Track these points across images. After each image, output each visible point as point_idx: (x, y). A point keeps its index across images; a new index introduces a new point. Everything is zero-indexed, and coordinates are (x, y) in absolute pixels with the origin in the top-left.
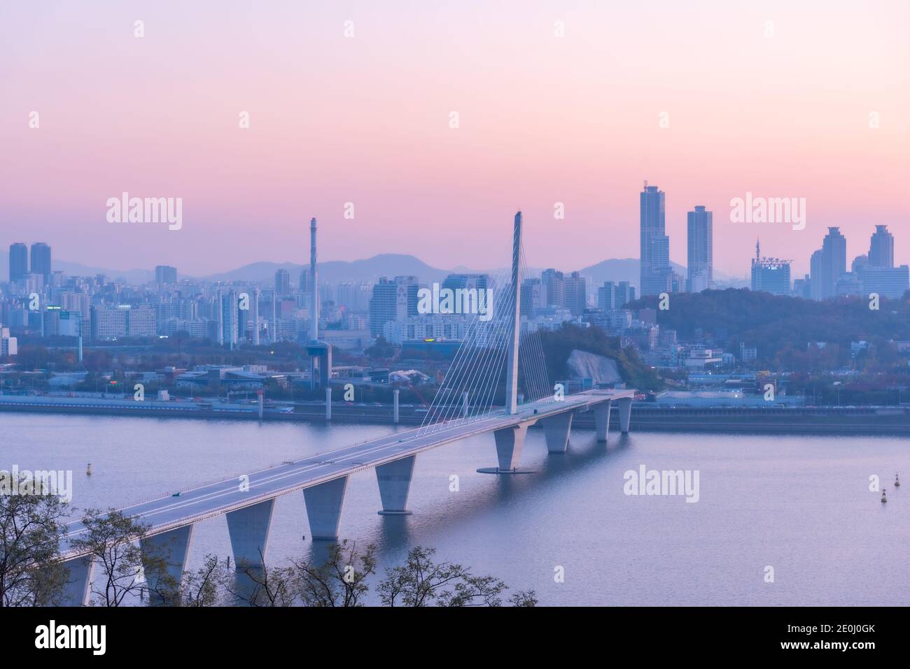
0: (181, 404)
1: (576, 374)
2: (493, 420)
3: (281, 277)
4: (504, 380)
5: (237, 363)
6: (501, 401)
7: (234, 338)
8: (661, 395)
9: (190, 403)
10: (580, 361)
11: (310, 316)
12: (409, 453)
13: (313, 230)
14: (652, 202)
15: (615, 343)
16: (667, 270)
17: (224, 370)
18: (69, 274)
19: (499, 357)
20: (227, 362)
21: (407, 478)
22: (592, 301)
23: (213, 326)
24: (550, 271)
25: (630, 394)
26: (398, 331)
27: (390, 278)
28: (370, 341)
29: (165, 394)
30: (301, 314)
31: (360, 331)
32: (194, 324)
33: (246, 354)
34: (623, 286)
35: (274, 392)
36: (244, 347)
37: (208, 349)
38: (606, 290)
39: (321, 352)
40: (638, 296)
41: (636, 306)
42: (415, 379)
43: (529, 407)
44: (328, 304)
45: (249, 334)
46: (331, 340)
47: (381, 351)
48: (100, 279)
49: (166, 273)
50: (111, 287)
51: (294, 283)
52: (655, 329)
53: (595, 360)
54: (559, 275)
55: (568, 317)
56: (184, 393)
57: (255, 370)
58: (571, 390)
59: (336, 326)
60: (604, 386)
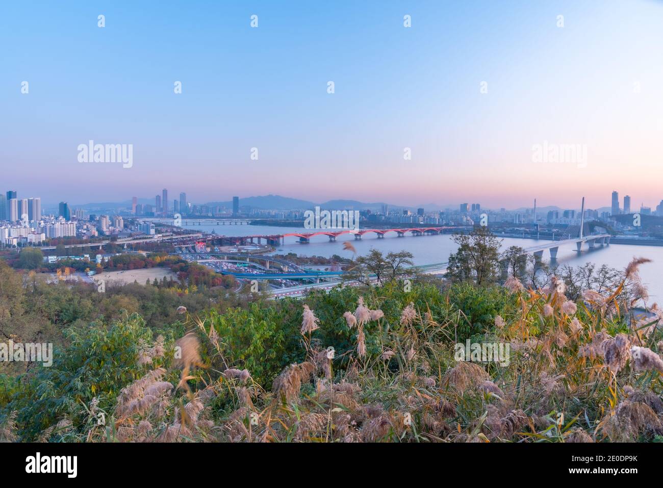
0: (507, 235)
1: (596, 231)
2: (577, 240)
3: (527, 210)
4: (579, 232)
5: (518, 227)
6: (578, 236)
7: (517, 222)
8: (617, 236)
9: (508, 235)
10: (597, 228)
11: (534, 219)
12: (557, 246)
13: (535, 201)
14: (615, 195)
15: (606, 225)
16: (618, 209)
17: (516, 228)
18: (483, 210)
19: (578, 228)
20: (516, 227)
21: (557, 251)
22: (599, 216)
23: (513, 220)
24: (589, 210)
25: (610, 236)
26: (554, 221)
27: (552, 211)
28: (547, 223)
29: (503, 233)
30: (532, 218)
31: (545, 221)
32: (509, 219)
33: (520, 225)
34: (607, 213)
35: (526, 233)
36: (520, 224)
37: (511, 224)
38: (603, 214)
39: (537, 225)
40: (611, 215)
41: (610, 217)
42: (558, 231)
43: (585, 238)
44: (537, 216)
45: (521, 222)
46: (539, 223)
47: (550, 226)
48: (490, 211)
49: (503, 209)
50: (492, 212)
51: (530, 212)
52: (615, 222)
53: (601, 228)
54: (592, 210)
55: (594, 219)
56: (507, 233)
57: (522, 229)
58: (595, 235)
59: (540, 220)
60: (603, 234)
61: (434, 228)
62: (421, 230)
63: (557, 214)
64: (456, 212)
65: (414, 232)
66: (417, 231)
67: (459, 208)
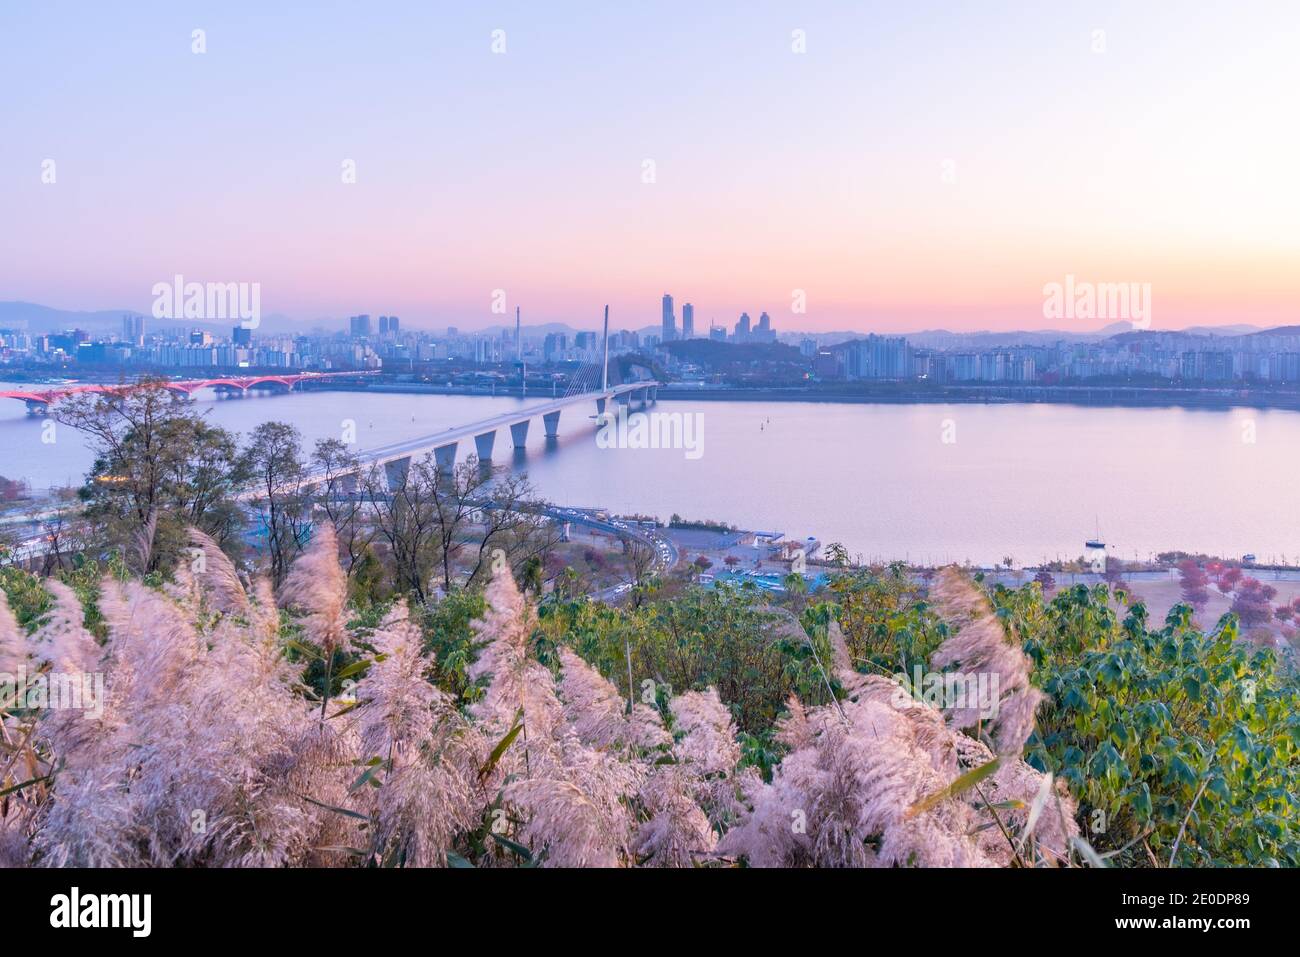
0: (457, 388)
1: (634, 375)
2: (597, 395)
3: (505, 332)
4: (601, 377)
5: (483, 370)
6: (599, 387)
7: (483, 359)
8: (669, 384)
9: (462, 388)
10: (635, 370)
11: (518, 351)
12: (558, 409)
13: (518, 312)
14: (668, 302)
15: (650, 362)
16: (674, 330)
17: (477, 374)
18: (407, 330)
19: (599, 368)
20: (479, 370)
21: (558, 420)
22: (642, 343)
23: (473, 354)
24: (624, 331)
25: (656, 383)
26: (557, 355)
27: (553, 333)
28: (543, 360)
29: (450, 384)
30: (513, 349)
31: (539, 356)
32: (463, 352)
33: (488, 366)
34: (655, 337)
35: (499, 382)
36: (487, 363)
37: (471, 364)
38: (647, 339)
39: (520, 365)
40: (661, 341)
41: (660, 346)
42: (563, 377)
43: (612, 389)
44: (526, 344)
45: (489, 357)
46: (525, 360)
47: (549, 365)
48: (422, 333)
49: (452, 330)
50: (427, 336)
51: (511, 335)
52: (668, 356)
53: (641, 369)
54: (627, 332)
55: (630, 351)
56: (459, 384)
57: (491, 374)
58: (631, 382)
59: (529, 354)
60: (645, 380)
61: (280, 378)
62: (241, 383)
63: (563, 340)
64: (340, 338)
65: (219, 388)
66: (229, 387)
67: (346, 327)
